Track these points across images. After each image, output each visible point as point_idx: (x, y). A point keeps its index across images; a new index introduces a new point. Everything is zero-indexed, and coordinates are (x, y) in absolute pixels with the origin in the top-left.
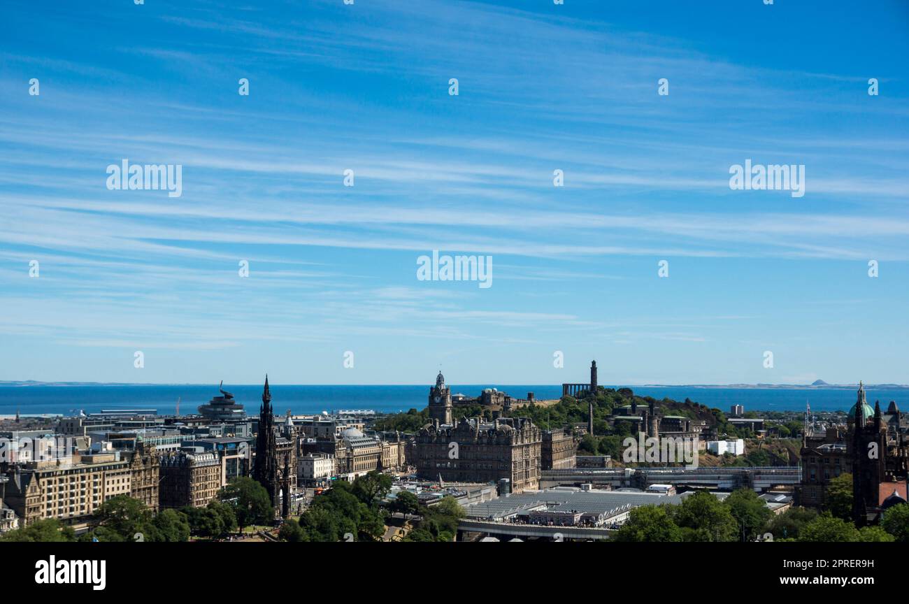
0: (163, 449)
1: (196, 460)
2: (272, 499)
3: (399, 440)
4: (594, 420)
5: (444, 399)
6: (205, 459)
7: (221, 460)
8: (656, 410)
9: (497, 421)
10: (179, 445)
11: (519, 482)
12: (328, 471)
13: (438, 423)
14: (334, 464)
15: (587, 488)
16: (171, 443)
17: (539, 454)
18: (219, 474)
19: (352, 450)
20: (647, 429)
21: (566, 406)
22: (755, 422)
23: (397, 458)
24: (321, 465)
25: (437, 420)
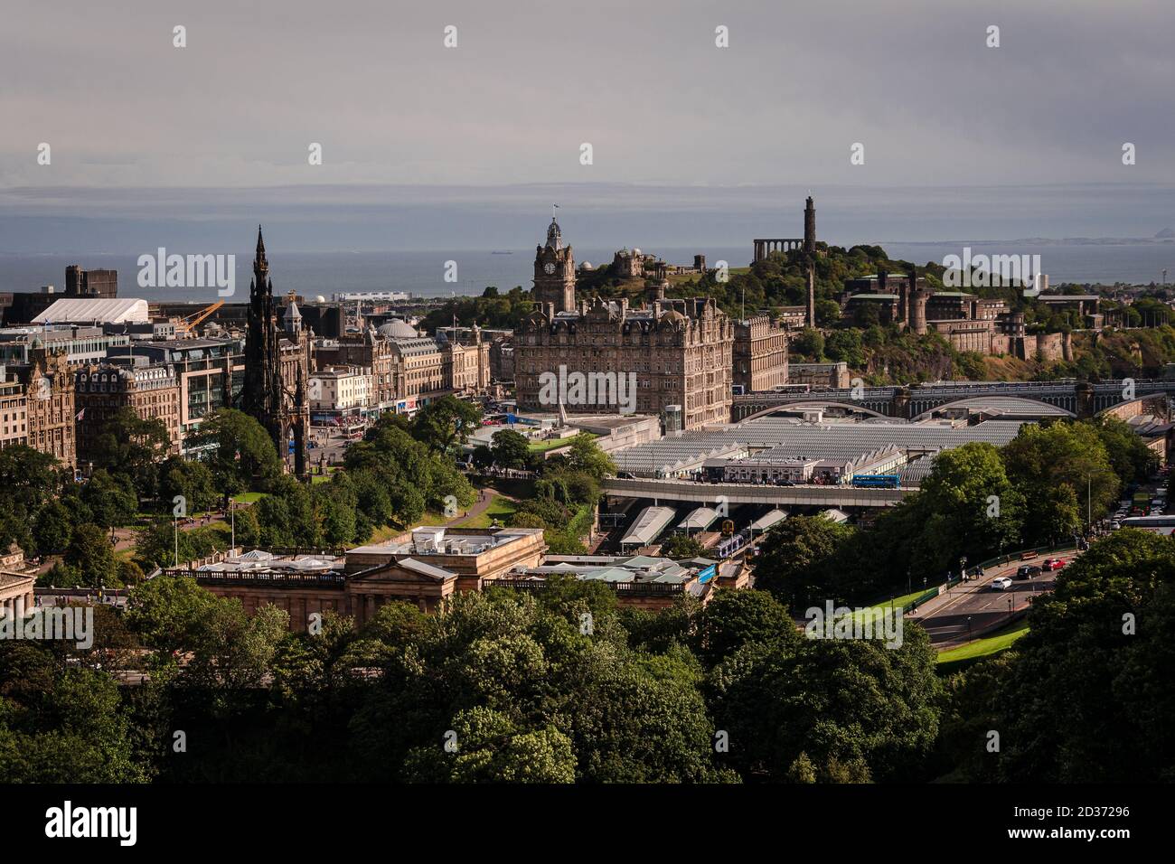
0: (75, 362)
1: (137, 379)
2: (277, 445)
3: (479, 341)
4: (815, 302)
5: (560, 266)
6: (151, 377)
7: (179, 379)
8: (920, 282)
9: (658, 305)
10: (103, 354)
11: (696, 411)
12: (363, 396)
13: (552, 310)
14: (371, 385)
15: (814, 419)
16: (88, 350)
17: (730, 362)
18: (177, 402)
19: (401, 360)
20: (907, 316)
21: (761, 277)
22: (1085, 301)
23: (476, 372)
24: (350, 387)
25: (552, 305)
